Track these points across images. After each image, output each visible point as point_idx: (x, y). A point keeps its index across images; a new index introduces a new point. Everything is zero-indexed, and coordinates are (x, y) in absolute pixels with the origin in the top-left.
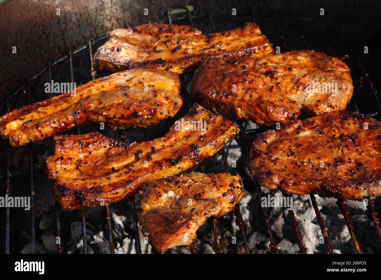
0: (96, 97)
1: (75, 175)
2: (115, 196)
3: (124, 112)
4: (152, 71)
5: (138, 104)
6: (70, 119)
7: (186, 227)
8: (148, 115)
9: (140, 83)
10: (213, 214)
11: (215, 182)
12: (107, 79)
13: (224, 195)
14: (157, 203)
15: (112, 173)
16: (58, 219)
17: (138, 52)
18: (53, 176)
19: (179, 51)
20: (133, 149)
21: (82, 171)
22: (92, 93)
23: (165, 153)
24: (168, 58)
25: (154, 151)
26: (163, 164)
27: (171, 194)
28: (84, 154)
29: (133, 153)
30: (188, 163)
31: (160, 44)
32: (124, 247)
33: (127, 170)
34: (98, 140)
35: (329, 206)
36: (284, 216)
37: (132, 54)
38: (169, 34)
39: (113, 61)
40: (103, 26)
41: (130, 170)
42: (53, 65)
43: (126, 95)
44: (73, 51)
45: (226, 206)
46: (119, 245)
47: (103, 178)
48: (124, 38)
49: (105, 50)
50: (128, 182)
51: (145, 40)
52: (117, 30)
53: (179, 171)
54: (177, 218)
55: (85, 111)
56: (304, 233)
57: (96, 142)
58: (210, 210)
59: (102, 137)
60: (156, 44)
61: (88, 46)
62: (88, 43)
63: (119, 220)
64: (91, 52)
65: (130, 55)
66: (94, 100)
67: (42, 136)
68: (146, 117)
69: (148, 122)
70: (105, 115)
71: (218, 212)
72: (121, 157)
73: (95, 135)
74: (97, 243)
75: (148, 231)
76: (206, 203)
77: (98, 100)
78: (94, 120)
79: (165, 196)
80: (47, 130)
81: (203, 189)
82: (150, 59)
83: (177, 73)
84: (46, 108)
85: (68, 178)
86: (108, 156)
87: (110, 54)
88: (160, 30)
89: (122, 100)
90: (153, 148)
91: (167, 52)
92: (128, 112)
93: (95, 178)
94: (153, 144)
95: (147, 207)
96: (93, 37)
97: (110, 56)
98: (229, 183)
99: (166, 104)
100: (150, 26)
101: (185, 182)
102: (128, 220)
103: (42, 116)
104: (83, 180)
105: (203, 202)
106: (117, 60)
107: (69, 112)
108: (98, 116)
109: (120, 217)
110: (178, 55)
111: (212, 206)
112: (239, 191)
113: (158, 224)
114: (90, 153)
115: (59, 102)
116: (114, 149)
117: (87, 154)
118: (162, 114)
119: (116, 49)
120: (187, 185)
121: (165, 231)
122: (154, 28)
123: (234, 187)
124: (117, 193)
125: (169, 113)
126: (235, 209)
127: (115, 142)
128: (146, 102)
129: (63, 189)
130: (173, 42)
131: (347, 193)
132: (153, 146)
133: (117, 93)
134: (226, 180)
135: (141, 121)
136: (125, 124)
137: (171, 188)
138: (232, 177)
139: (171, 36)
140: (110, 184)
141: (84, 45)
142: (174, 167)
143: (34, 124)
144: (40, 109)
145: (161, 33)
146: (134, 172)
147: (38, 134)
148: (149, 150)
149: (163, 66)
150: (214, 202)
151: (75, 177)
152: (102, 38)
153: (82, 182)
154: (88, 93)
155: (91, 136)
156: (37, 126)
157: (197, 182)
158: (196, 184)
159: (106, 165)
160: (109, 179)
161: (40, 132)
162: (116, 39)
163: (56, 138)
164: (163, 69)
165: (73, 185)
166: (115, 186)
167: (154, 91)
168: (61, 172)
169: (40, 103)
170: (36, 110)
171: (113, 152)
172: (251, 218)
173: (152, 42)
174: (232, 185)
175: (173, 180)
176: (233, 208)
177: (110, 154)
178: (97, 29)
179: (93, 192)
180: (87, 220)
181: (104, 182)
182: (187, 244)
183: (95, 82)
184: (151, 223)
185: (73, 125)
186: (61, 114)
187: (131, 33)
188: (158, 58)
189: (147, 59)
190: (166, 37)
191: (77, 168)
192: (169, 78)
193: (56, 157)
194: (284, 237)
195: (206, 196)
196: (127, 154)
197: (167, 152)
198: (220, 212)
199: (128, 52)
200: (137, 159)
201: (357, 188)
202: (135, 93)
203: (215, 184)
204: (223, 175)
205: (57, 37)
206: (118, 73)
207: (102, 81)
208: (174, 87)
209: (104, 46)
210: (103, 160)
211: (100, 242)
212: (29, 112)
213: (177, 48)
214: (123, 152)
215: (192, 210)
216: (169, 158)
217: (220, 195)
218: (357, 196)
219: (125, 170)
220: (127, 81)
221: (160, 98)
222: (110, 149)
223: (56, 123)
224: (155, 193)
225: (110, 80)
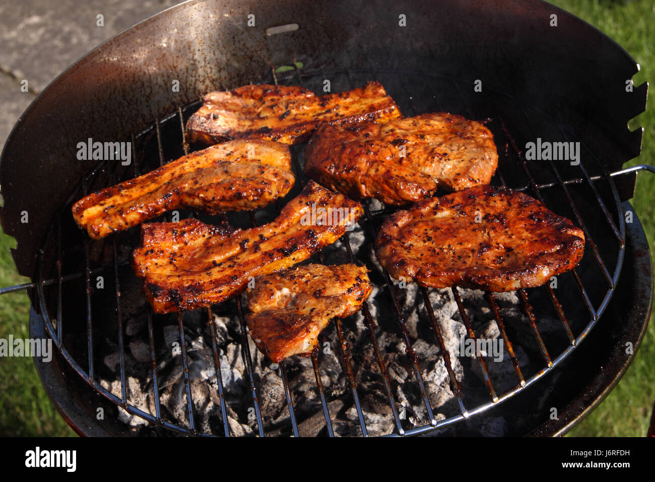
0: (191, 176)
1: (168, 271)
2: (218, 295)
3: (225, 193)
4: (257, 143)
5: (241, 183)
6: (160, 203)
7: (305, 331)
8: (254, 196)
9: (242, 157)
10: (336, 314)
11: (338, 276)
12: (202, 154)
13: (349, 291)
14: (269, 303)
15: (213, 267)
16: (150, 326)
17: (239, 119)
18: (142, 273)
19: (288, 118)
20: (238, 238)
21: (177, 266)
22: (185, 170)
23: (276, 242)
24: (275, 127)
25: (262, 239)
26: (275, 255)
27: (286, 291)
28: (178, 245)
29: (237, 242)
30: (304, 253)
31: (265, 110)
32: (228, 355)
33: (231, 264)
34: (195, 228)
35: (471, 299)
36: (418, 312)
37: (232, 122)
38: (275, 97)
39: (209, 131)
40: (195, 89)
41: (235, 263)
42: (137, 137)
43: (226, 172)
44: (160, 120)
45: (351, 304)
46: (222, 352)
47: (203, 274)
48: (222, 103)
49: (199, 118)
50: (233, 278)
51: (247, 105)
52: (212, 93)
53: (294, 262)
54: (294, 321)
55: (178, 193)
56: (443, 332)
57: (193, 230)
58: (334, 309)
59: (200, 224)
60: (260, 109)
61: (178, 114)
62: (178, 109)
63: (220, 323)
64: (182, 120)
65: (230, 123)
66: (188, 180)
67: (127, 224)
68: (251, 198)
69: (255, 205)
70: (202, 197)
71: (342, 311)
72: (223, 248)
73: (191, 222)
74: (196, 351)
75: (259, 338)
76: (328, 301)
77: (193, 179)
78: (189, 204)
79: (278, 294)
80: (133, 217)
81: (323, 284)
82: (254, 128)
83: (286, 144)
84: (130, 190)
85: (160, 274)
86: (207, 248)
87: (205, 122)
88: (265, 92)
89: (222, 178)
90: (261, 236)
91: (274, 119)
92: (230, 193)
93: (193, 273)
94: (261, 231)
95: (257, 308)
96: (184, 103)
97: (205, 125)
98: (354, 276)
99: (275, 182)
100: (252, 88)
101: (303, 277)
102: (232, 322)
103: (126, 200)
104: (179, 276)
105: (324, 300)
106: (214, 130)
107: (159, 194)
108: (194, 199)
109: (222, 318)
110: (287, 122)
111: (336, 305)
112: (367, 285)
113: (272, 329)
114: (186, 244)
115: (147, 182)
116: (214, 238)
117: (182, 245)
118: (270, 194)
119: (212, 117)
120: (304, 280)
121: (281, 337)
122: (257, 90)
123: (361, 281)
124: (220, 292)
125: (279, 192)
126: (363, 307)
127: (216, 229)
128: (251, 180)
129: (155, 288)
130: (281, 106)
131: (496, 284)
132: (261, 233)
133: (215, 171)
134: (351, 273)
135: (245, 203)
136: (226, 207)
137: (285, 284)
138: (358, 269)
139: (278, 100)
140: (211, 281)
141: (173, 112)
142: (287, 258)
143: (116, 210)
144: (123, 192)
145: (265, 96)
146: (239, 265)
147: (121, 222)
148: (257, 239)
149: (270, 137)
150: (337, 300)
151: (169, 274)
152: (194, 104)
153: (177, 279)
154: (180, 172)
155: (187, 222)
156: (121, 212)
157: (316, 276)
158: (315, 278)
159: (206, 258)
160: (209, 274)
161: (124, 219)
162: (211, 104)
163: (145, 226)
164: (270, 139)
165: (166, 284)
166: (217, 283)
167: (260, 167)
168: (152, 267)
169: (123, 185)
170: (118, 192)
171: (213, 241)
172: (379, 315)
173: (255, 107)
174: (358, 278)
175: (287, 275)
176: (360, 306)
177: (210, 245)
178: (188, 93)
179: (191, 291)
180: (185, 324)
181: (203, 278)
182: (306, 351)
183: (188, 158)
184: (262, 327)
185: (164, 210)
186: (149, 197)
187: (229, 96)
188: (263, 126)
189: (249, 128)
190: (272, 100)
191: (171, 263)
192: (278, 150)
193: (145, 250)
194: (419, 337)
195: (328, 293)
196: (230, 244)
197: (279, 240)
198: (346, 311)
199: (227, 119)
200: (243, 250)
201: (508, 279)
202: (237, 170)
203: (338, 278)
204: (347, 267)
205: (141, 103)
206: (216, 146)
207: (197, 155)
208: (284, 161)
209: (197, 113)
210: (202, 252)
211: (200, 350)
212: (110, 195)
213: (285, 114)
214: (226, 241)
215: (312, 310)
216: (281, 247)
217: (345, 291)
218: (507, 288)
219: (229, 263)
220: (228, 155)
221: (268, 175)
222: (210, 238)
223: (144, 208)
224: (266, 290)
225: (207, 155)
